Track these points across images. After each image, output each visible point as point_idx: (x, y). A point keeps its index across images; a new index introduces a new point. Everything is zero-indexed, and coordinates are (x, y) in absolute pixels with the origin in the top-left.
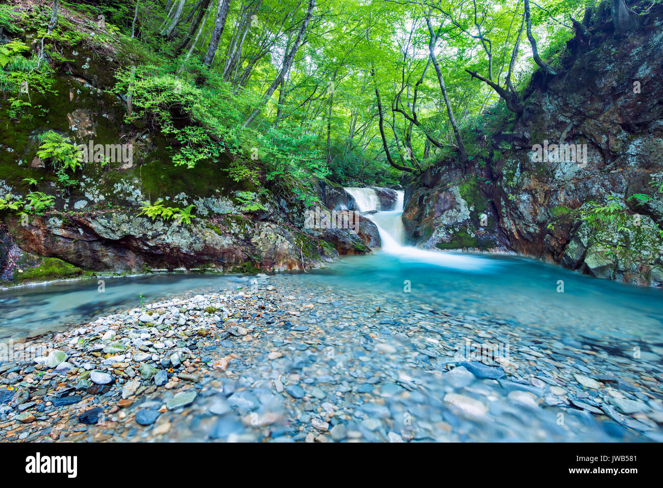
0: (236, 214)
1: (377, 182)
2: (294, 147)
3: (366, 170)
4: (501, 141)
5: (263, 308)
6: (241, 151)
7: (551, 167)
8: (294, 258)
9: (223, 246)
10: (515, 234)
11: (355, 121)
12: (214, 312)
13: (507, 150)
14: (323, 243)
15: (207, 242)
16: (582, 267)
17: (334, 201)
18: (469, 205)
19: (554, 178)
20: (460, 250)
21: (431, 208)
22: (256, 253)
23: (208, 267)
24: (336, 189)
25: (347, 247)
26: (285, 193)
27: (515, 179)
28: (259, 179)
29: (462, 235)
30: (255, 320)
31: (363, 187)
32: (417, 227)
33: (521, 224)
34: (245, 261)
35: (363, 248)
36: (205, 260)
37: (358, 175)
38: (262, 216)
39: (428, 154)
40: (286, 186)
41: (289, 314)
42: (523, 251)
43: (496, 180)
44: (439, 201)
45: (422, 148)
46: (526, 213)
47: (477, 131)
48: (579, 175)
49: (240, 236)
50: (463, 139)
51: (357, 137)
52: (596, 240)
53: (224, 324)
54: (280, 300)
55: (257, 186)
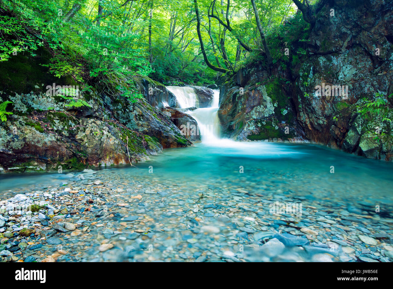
0: (59, 111)
1: (195, 82)
2: (117, 44)
3: (186, 70)
4: (298, 48)
5: (91, 202)
6: (62, 46)
7: (336, 70)
8: (120, 153)
9: (46, 143)
10: (309, 125)
11: (175, 25)
12: (38, 210)
13: (303, 55)
14: (148, 137)
15: (27, 140)
16: (358, 150)
17: (156, 98)
18: (273, 102)
19: (338, 79)
20: (267, 141)
21: (243, 105)
22: (81, 149)
23: (30, 165)
24: (158, 87)
25: (171, 141)
26: (109, 89)
27: (309, 80)
28: (82, 75)
29: (268, 127)
30: (84, 214)
31: (182, 85)
32: (231, 121)
33: (313, 117)
34: (70, 158)
35: (185, 141)
36: (25, 158)
37: (178, 74)
38: (86, 113)
39: (239, 57)
40: (109, 84)
41: (118, 206)
42: (315, 139)
43: (295, 80)
44: (250, 99)
45: (234, 52)
46: (317, 108)
47: (279, 38)
48: (356, 77)
49: (63, 133)
50: (268, 44)
51: (176, 40)
52: (367, 128)
53: (50, 222)
54: (109, 193)
55: (80, 83)
